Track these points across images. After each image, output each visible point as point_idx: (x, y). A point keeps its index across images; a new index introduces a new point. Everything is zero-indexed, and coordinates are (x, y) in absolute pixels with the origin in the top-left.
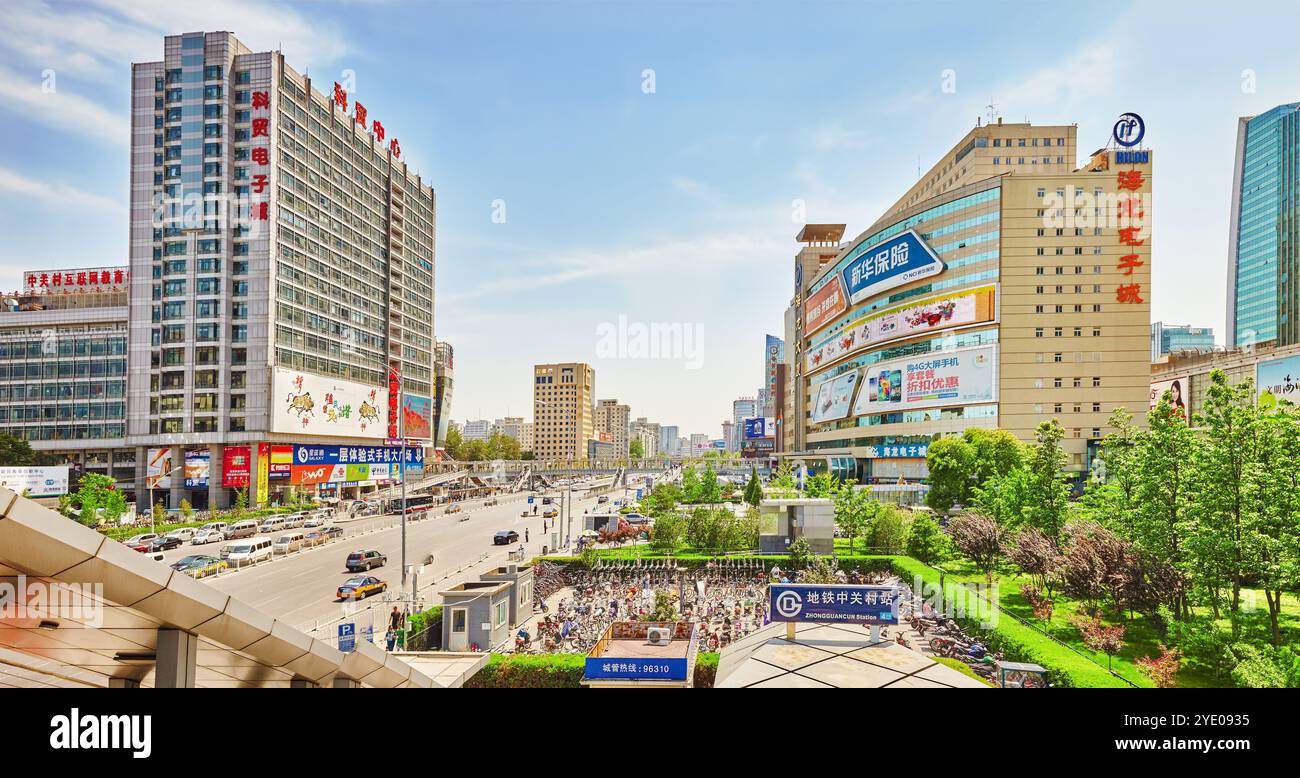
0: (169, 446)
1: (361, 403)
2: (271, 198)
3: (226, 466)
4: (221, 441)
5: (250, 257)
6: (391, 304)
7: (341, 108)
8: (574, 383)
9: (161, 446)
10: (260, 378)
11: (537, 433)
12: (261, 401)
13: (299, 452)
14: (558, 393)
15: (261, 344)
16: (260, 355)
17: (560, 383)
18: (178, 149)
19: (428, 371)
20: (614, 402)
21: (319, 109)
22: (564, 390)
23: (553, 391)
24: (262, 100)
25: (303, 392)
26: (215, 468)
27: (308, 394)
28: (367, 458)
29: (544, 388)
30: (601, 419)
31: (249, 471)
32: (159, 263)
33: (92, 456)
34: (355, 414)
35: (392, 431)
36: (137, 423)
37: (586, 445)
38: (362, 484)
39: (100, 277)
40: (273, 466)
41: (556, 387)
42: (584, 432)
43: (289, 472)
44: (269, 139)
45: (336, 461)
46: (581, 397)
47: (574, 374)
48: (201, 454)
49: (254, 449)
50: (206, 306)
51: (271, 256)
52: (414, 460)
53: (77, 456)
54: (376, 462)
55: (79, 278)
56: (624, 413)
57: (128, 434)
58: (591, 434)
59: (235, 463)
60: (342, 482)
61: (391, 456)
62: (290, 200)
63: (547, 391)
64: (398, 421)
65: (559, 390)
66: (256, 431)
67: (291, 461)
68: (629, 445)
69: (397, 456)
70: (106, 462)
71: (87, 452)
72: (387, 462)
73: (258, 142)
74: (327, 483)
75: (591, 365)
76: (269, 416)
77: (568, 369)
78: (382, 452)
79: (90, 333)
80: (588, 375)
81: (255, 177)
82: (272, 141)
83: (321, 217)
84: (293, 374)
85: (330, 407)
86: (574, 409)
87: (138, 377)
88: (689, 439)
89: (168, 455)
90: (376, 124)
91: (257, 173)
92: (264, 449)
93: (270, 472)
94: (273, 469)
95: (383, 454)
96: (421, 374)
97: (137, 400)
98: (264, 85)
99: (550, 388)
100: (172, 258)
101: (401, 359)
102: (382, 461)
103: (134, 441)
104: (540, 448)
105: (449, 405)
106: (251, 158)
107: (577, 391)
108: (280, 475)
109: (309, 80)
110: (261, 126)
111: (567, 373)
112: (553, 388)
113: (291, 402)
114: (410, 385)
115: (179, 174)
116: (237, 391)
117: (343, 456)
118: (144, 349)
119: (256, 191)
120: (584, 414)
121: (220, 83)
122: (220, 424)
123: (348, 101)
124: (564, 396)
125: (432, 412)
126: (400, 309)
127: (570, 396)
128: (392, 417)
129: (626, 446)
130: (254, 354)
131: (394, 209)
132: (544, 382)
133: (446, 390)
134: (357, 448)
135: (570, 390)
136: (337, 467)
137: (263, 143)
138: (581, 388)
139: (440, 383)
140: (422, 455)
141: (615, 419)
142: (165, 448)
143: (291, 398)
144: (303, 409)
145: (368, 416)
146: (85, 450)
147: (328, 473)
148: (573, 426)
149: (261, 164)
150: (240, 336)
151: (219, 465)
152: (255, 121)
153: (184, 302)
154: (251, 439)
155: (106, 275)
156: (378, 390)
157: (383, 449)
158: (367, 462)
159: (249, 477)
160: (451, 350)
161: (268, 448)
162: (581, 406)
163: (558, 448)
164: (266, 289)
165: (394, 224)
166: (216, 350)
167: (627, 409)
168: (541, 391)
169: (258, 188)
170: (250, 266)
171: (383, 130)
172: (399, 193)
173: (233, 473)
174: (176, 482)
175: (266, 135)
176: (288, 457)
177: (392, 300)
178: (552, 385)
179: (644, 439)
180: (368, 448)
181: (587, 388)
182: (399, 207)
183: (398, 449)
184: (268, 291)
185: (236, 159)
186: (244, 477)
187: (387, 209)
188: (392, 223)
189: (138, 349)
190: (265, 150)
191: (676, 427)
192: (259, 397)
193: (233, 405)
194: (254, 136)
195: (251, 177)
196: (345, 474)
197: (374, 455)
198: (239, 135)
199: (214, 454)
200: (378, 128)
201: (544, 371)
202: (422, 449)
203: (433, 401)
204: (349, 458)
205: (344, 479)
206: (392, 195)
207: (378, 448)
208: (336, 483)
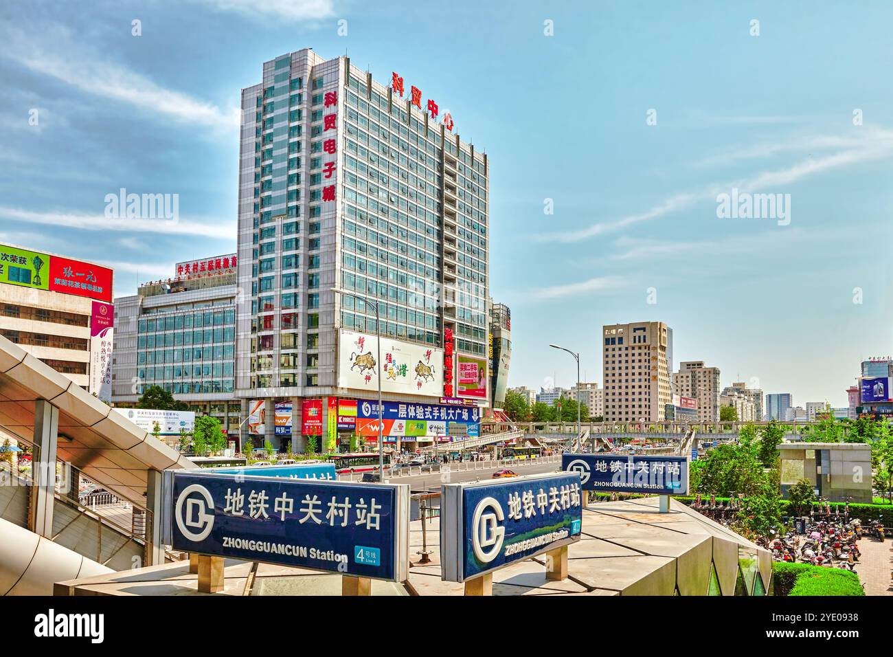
0: (264, 398)
1: (417, 363)
2: (338, 182)
3: (304, 417)
4: (300, 395)
5: (322, 234)
6: (445, 269)
7: (398, 94)
8: (648, 342)
9: (258, 399)
10: (329, 340)
11: (607, 397)
12: (330, 360)
13: (363, 407)
14: (630, 355)
15: (329, 309)
16: (329, 318)
17: (632, 344)
18: (270, 151)
19: (483, 332)
20: (700, 364)
21: (379, 98)
22: (636, 351)
23: (623, 352)
24: (332, 99)
25: (365, 352)
26: (296, 417)
27: (370, 353)
28: (425, 415)
29: (614, 350)
30: (685, 384)
31: (321, 422)
32: (257, 246)
33: (215, 406)
34: (411, 372)
35: (447, 390)
36: (242, 379)
37: (663, 410)
38: (419, 439)
39: (222, 263)
40: (340, 418)
41: (627, 349)
42: (660, 396)
43: (354, 424)
44: (337, 131)
45: (395, 416)
46: (655, 358)
47: (647, 334)
48: (286, 405)
49: (325, 401)
50: (289, 279)
51: (337, 231)
52: (470, 420)
53: (205, 407)
54: (433, 419)
55: (209, 265)
56: (712, 376)
57: (236, 388)
58: (669, 398)
59: (310, 414)
60: (402, 437)
61: (448, 414)
62: (355, 180)
63: (617, 353)
64: (453, 381)
65: (630, 352)
66: (326, 386)
67: (356, 414)
68: (718, 412)
69: (454, 414)
70: (223, 412)
71: (212, 403)
72: (444, 420)
73: (328, 135)
74: (388, 437)
75: (667, 324)
76: (336, 373)
77: (639, 329)
78: (439, 410)
79: (213, 307)
80: (664, 334)
81: (326, 165)
82: (339, 132)
83: (380, 193)
84: (356, 336)
85: (390, 365)
86: (647, 371)
87: (242, 341)
88: (805, 409)
89: (263, 406)
90: (431, 102)
91: (328, 161)
92: (333, 403)
93: (338, 423)
94: (340, 421)
95: (440, 413)
96: (476, 335)
97: (242, 360)
98: (332, 87)
99: (620, 349)
100: (266, 241)
101: (456, 320)
102: (439, 419)
103: (240, 394)
104: (610, 413)
105: (506, 366)
106: (323, 150)
107: (652, 352)
108: (346, 426)
109: (371, 75)
110: (331, 121)
111: (639, 333)
112: (623, 349)
113: (354, 360)
114: (466, 346)
115: (271, 172)
116: (311, 352)
117: (402, 413)
118: (246, 318)
119: (326, 177)
120: (659, 377)
121: (301, 91)
122: (299, 380)
123: (404, 87)
124: (637, 358)
125: (488, 373)
126: (454, 272)
127: (643, 358)
128: (447, 376)
129: (715, 413)
130: (325, 318)
131: (447, 178)
132: (613, 343)
133: (503, 351)
134: (415, 405)
135: (643, 351)
136: (397, 422)
137: (332, 134)
138: (655, 348)
139: (496, 344)
140: (478, 415)
141: (702, 383)
142: (261, 399)
143: (354, 357)
144: (365, 367)
145: (424, 375)
146: (210, 402)
147: (388, 428)
148: (647, 390)
149: (330, 153)
150: (314, 302)
151: (299, 415)
152: (327, 117)
153: (273, 277)
154: (323, 393)
155: (226, 261)
156: (433, 350)
157: (440, 407)
158: (425, 419)
159: (321, 426)
160: (508, 311)
161: (337, 401)
162: (655, 368)
163: (630, 413)
164: (333, 261)
165: (447, 192)
166: (296, 315)
167: (716, 372)
168: (610, 353)
169: (328, 174)
170: (321, 242)
171: (437, 107)
172: (453, 163)
173: (309, 423)
174: (268, 429)
175: (334, 127)
176: (353, 411)
177: (446, 264)
178: (623, 346)
179: (739, 406)
180: (425, 406)
181: (663, 348)
182: (453, 175)
183: (455, 407)
184: (335, 262)
185: (312, 152)
186: (318, 426)
187: (440, 179)
188: (445, 191)
189: (243, 318)
190: (334, 141)
191: (788, 395)
192: (328, 355)
193: (309, 364)
194: (325, 130)
195: (323, 165)
196: (404, 429)
197: (431, 413)
198: (315, 132)
199: (294, 405)
200: (433, 107)
201: (614, 332)
202: (478, 408)
203: (489, 363)
204: (407, 414)
205: (403, 434)
206: (445, 165)
207: (435, 406)
208: (396, 437)
